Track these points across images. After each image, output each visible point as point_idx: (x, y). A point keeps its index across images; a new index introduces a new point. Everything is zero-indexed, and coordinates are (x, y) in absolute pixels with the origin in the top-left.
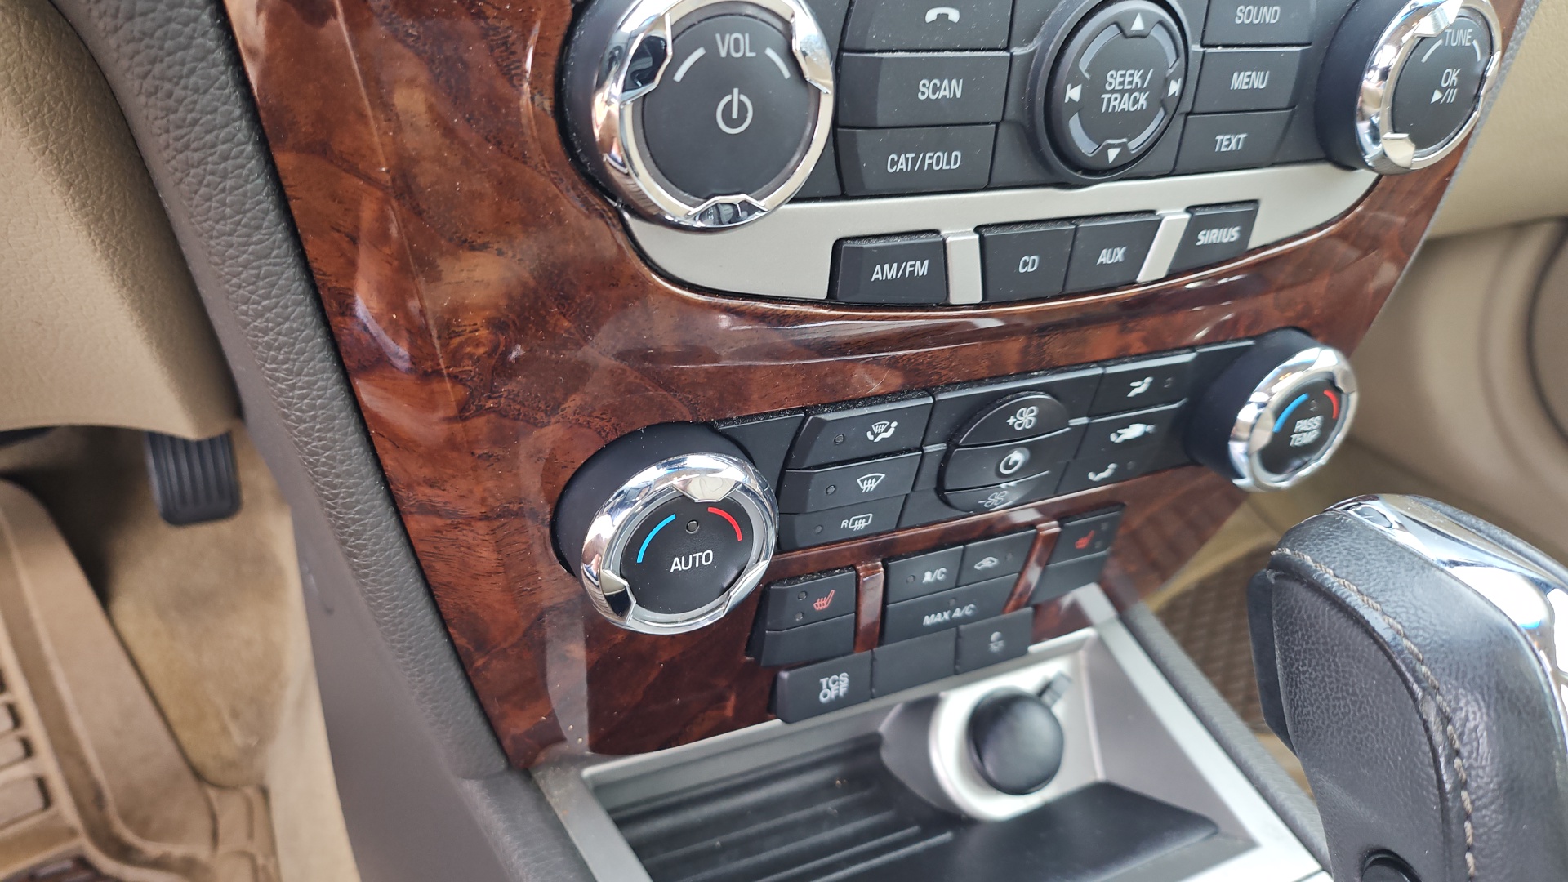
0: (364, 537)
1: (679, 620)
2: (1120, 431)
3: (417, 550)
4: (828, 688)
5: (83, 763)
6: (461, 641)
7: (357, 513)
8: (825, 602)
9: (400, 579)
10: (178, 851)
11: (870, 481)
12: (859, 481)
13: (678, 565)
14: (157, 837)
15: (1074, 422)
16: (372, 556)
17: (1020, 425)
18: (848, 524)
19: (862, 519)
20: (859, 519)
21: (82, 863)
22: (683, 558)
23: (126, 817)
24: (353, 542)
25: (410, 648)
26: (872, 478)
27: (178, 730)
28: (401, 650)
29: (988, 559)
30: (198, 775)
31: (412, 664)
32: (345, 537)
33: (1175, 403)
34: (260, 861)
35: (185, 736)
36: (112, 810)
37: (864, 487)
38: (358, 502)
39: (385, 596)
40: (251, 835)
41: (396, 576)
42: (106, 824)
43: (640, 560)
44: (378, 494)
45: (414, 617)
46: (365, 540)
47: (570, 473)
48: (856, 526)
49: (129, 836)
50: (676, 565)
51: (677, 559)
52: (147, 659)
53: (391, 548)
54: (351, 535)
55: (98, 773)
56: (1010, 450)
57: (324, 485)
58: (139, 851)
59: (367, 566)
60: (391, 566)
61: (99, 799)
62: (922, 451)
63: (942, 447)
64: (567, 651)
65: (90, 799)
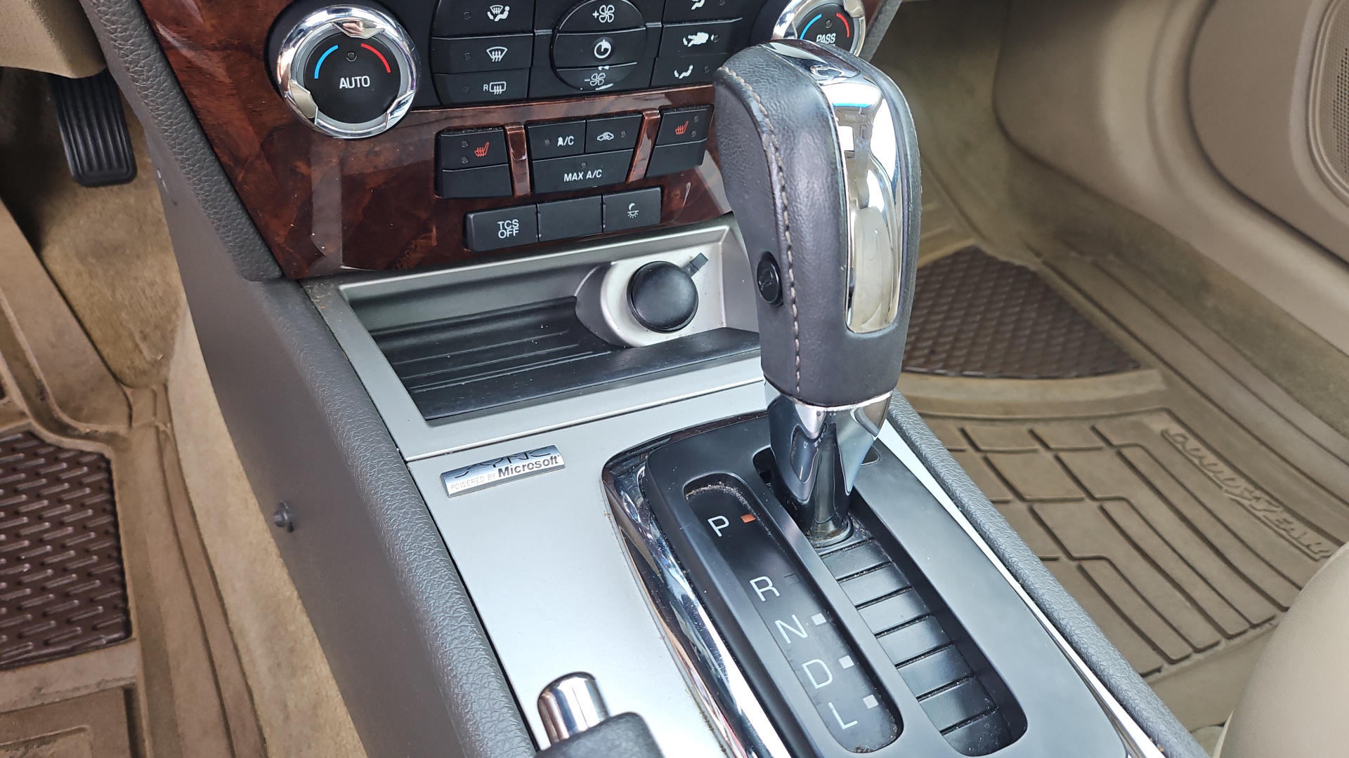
0: (139, 65)
1: (354, 129)
2: (690, 37)
3: (179, 80)
4: (504, 228)
5: (28, 366)
6: (225, 159)
7: (133, 44)
8: (483, 151)
9: (171, 101)
10: (103, 429)
11: (496, 52)
12: (488, 51)
13: (344, 83)
14: (87, 420)
15: (650, 25)
16: (148, 81)
17: (603, 19)
18: (489, 88)
19: (499, 85)
20: (496, 85)
21: (30, 435)
22: (348, 79)
23: (63, 406)
24: (133, 68)
25: (188, 160)
26: (498, 50)
27: (100, 346)
28: (182, 161)
29: (606, 133)
30: (118, 379)
31: (192, 174)
32: (127, 65)
33: (732, 19)
34: (162, 427)
35: (106, 351)
36: (52, 401)
37: (493, 57)
38: (131, 36)
39: (163, 114)
40: (155, 414)
41: (168, 99)
42: (49, 411)
43: (316, 77)
44: (144, 32)
45: (185, 134)
46: (141, 67)
47: (270, 20)
48: (495, 91)
49: (66, 419)
50: (343, 84)
51: (343, 79)
52: (74, 293)
53: (160, 76)
54: (130, 63)
55: (40, 374)
56: (598, 38)
57: (106, 21)
58: (75, 429)
59: (146, 89)
60: (163, 90)
61: (42, 392)
62: (534, 33)
63: (549, 32)
64: (296, 167)
65: (36, 394)
